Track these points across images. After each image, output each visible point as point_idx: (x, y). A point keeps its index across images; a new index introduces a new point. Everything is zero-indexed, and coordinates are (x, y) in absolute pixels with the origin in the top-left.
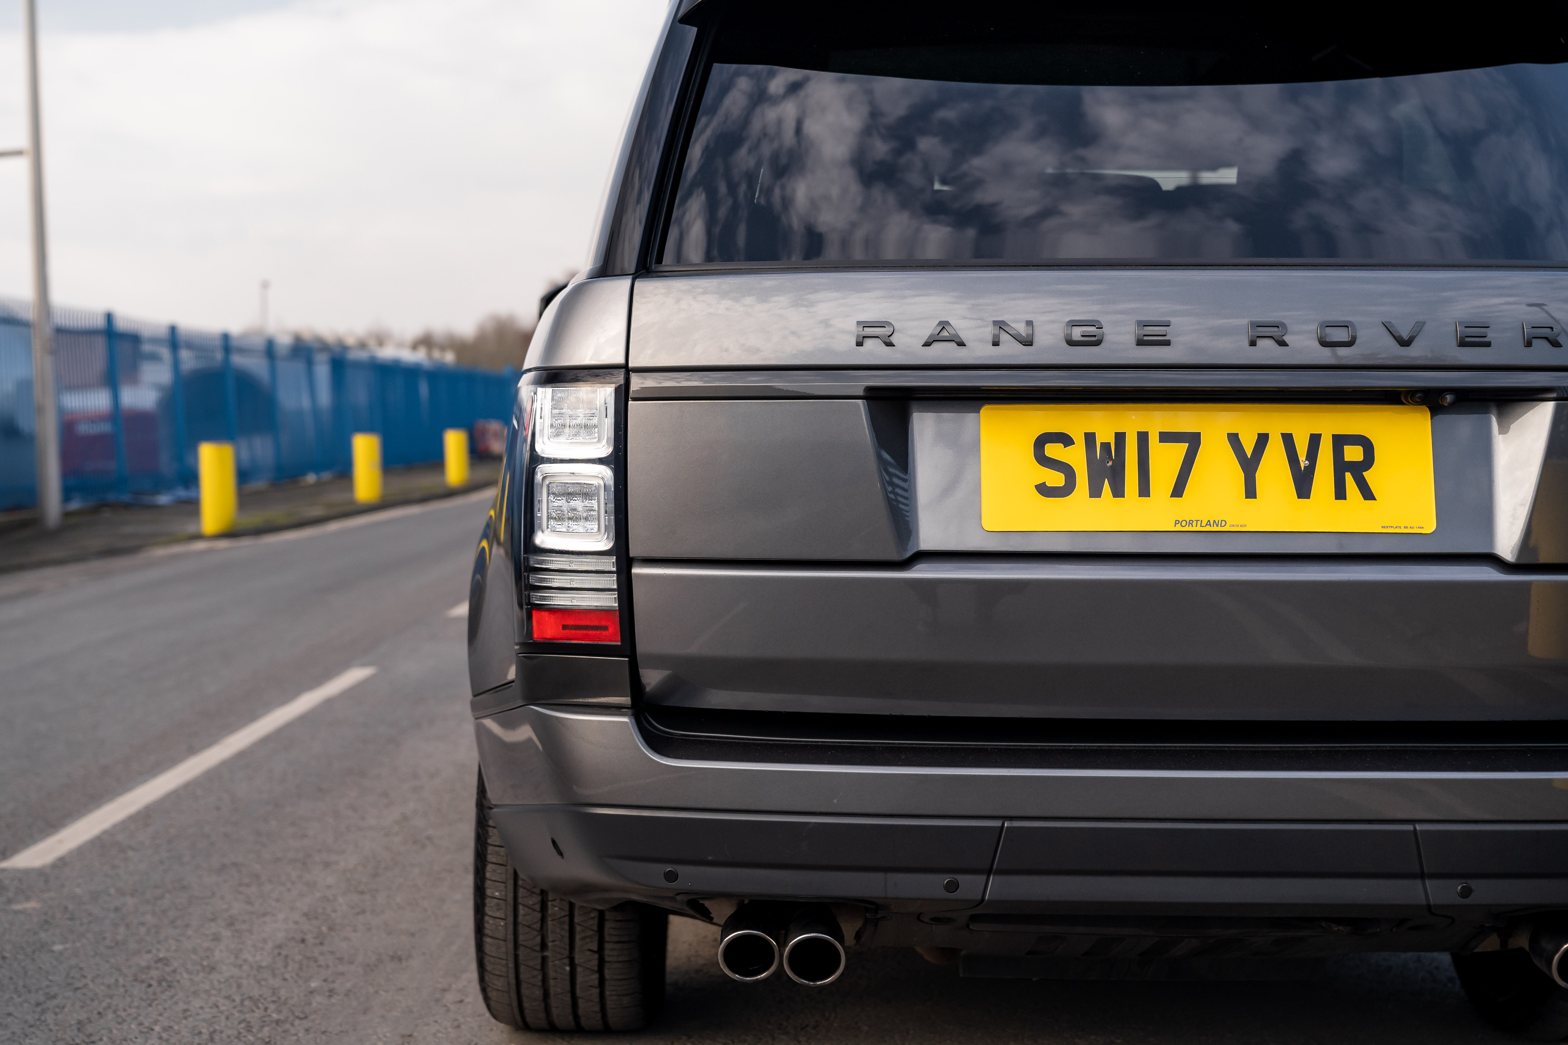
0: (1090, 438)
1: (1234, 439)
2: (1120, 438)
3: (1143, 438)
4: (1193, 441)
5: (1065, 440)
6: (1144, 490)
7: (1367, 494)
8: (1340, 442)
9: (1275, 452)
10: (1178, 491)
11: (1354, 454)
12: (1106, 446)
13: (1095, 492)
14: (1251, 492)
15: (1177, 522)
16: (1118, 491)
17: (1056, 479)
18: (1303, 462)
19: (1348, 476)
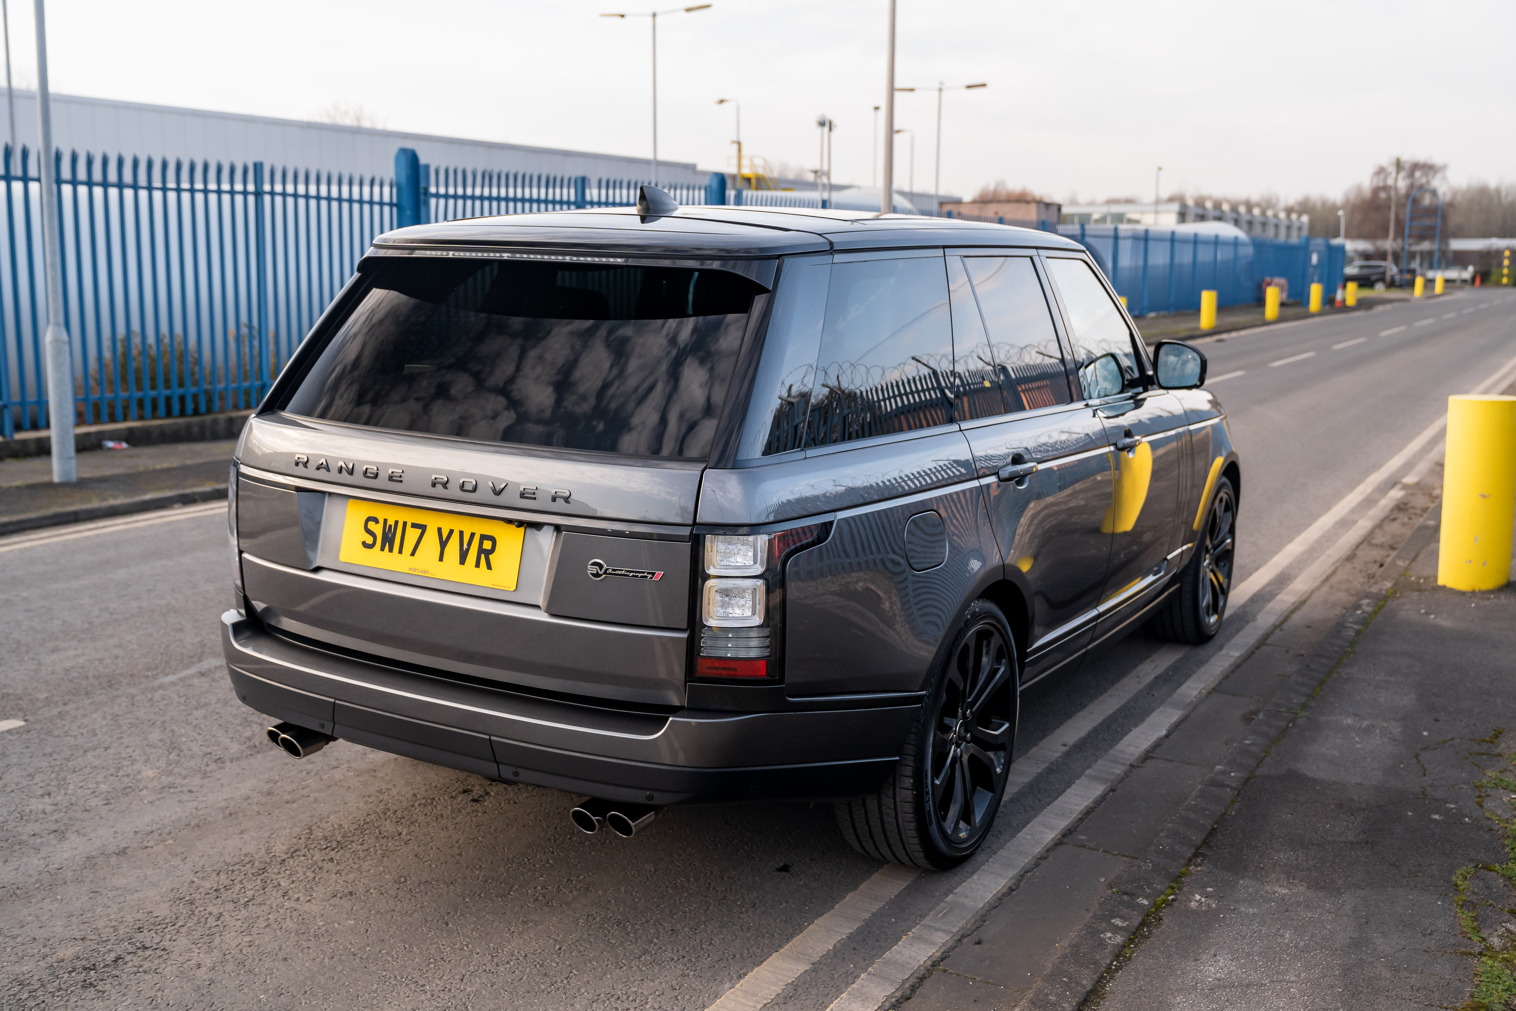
0: (385, 521)
1: (440, 530)
2: (396, 522)
3: (405, 524)
4: (423, 528)
5: (376, 521)
6: (400, 552)
7: (489, 567)
8: (483, 537)
9: (455, 539)
10: (413, 554)
11: (487, 545)
12: (390, 526)
13: (382, 549)
14: (441, 559)
15: (410, 569)
16: (391, 550)
17: (369, 540)
18: (465, 546)
19: (483, 556)
